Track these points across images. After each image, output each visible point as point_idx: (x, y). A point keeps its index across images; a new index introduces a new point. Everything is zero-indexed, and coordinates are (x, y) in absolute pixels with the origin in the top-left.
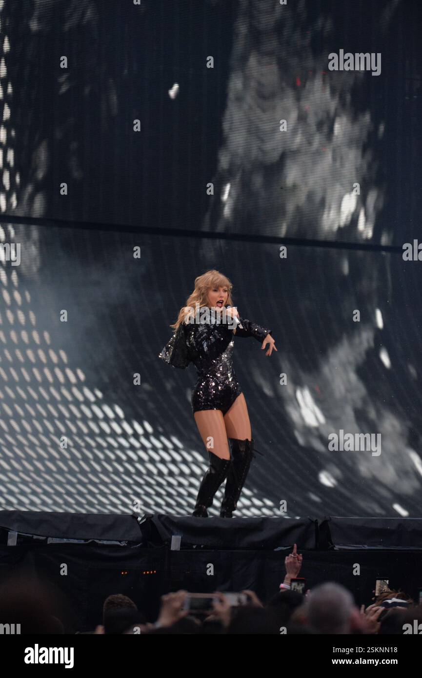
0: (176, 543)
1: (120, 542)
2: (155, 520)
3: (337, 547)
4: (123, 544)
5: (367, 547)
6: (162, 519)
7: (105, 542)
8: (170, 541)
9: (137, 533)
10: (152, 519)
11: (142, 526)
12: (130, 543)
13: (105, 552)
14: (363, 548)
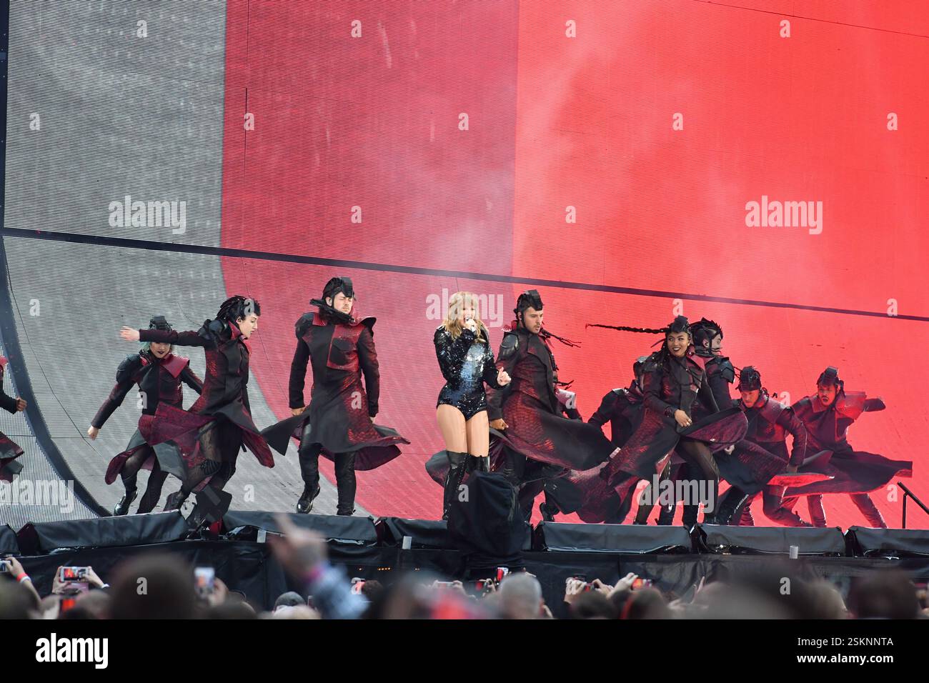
0: (407, 543)
1: (357, 541)
2: (389, 522)
3: (550, 549)
4: (360, 543)
5: (576, 549)
6: (396, 521)
7: (344, 541)
8: (401, 541)
9: (372, 534)
10: (386, 521)
11: (377, 528)
12: (366, 542)
13: (343, 550)
14: (573, 550)
